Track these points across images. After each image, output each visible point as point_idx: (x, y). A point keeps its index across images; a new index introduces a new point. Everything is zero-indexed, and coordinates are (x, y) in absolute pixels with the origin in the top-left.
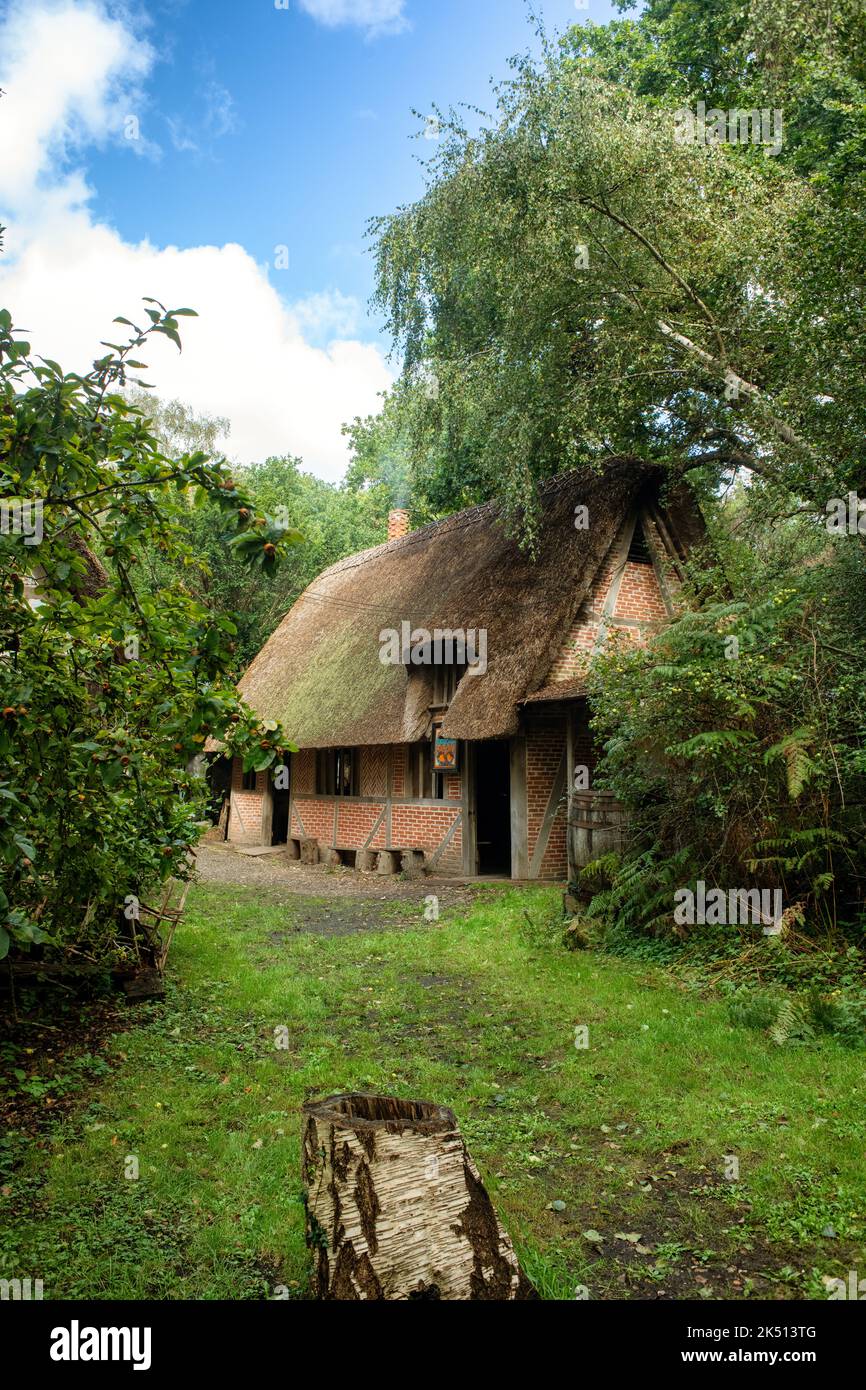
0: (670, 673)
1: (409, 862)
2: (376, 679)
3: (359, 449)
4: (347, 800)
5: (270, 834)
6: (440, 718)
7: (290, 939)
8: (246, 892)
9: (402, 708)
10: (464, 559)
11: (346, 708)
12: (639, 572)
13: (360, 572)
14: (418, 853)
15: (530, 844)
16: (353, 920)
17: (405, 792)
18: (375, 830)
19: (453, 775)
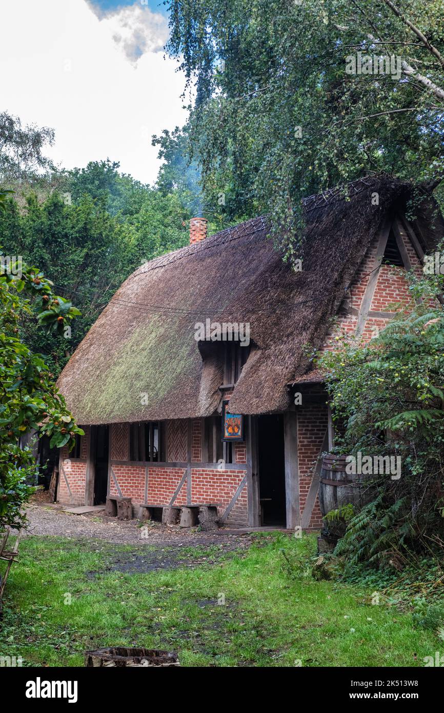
0: (378, 367)
1: (205, 516)
2: (178, 365)
3: (167, 157)
4: (155, 466)
5: (93, 495)
6: (228, 397)
7: (102, 576)
8: (69, 542)
9: (197, 389)
10: (250, 262)
11: (153, 389)
12: (392, 273)
13: (166, 271)
14: (212, 509)
15: (302, 499)
16: (154, 562)
17: (202, 458)
18: (179, 490)
19: (239, 443)
